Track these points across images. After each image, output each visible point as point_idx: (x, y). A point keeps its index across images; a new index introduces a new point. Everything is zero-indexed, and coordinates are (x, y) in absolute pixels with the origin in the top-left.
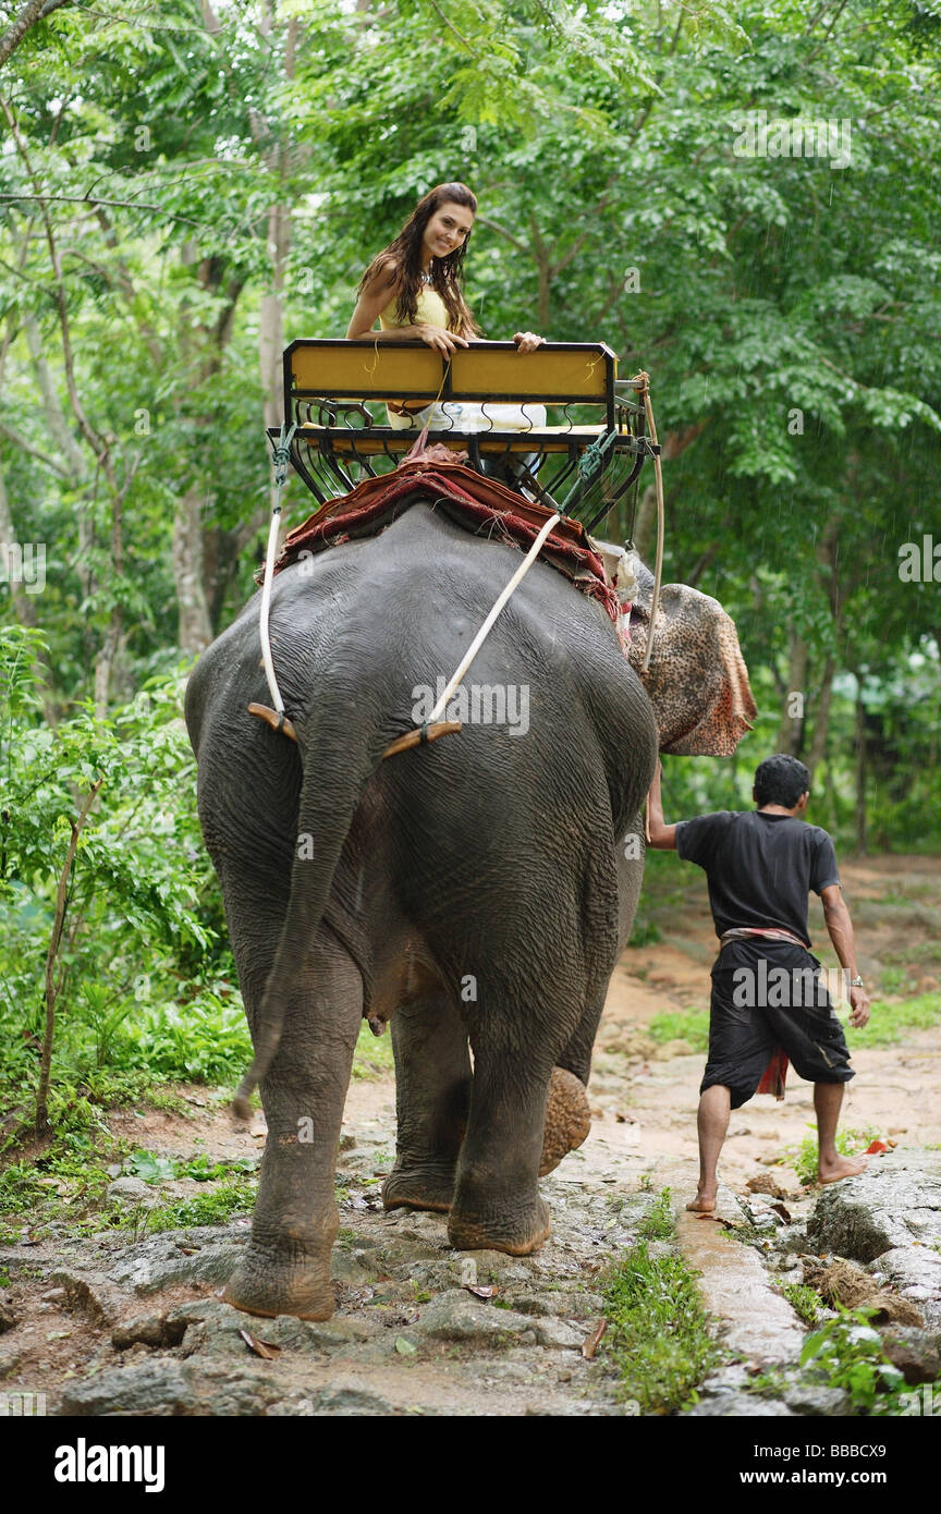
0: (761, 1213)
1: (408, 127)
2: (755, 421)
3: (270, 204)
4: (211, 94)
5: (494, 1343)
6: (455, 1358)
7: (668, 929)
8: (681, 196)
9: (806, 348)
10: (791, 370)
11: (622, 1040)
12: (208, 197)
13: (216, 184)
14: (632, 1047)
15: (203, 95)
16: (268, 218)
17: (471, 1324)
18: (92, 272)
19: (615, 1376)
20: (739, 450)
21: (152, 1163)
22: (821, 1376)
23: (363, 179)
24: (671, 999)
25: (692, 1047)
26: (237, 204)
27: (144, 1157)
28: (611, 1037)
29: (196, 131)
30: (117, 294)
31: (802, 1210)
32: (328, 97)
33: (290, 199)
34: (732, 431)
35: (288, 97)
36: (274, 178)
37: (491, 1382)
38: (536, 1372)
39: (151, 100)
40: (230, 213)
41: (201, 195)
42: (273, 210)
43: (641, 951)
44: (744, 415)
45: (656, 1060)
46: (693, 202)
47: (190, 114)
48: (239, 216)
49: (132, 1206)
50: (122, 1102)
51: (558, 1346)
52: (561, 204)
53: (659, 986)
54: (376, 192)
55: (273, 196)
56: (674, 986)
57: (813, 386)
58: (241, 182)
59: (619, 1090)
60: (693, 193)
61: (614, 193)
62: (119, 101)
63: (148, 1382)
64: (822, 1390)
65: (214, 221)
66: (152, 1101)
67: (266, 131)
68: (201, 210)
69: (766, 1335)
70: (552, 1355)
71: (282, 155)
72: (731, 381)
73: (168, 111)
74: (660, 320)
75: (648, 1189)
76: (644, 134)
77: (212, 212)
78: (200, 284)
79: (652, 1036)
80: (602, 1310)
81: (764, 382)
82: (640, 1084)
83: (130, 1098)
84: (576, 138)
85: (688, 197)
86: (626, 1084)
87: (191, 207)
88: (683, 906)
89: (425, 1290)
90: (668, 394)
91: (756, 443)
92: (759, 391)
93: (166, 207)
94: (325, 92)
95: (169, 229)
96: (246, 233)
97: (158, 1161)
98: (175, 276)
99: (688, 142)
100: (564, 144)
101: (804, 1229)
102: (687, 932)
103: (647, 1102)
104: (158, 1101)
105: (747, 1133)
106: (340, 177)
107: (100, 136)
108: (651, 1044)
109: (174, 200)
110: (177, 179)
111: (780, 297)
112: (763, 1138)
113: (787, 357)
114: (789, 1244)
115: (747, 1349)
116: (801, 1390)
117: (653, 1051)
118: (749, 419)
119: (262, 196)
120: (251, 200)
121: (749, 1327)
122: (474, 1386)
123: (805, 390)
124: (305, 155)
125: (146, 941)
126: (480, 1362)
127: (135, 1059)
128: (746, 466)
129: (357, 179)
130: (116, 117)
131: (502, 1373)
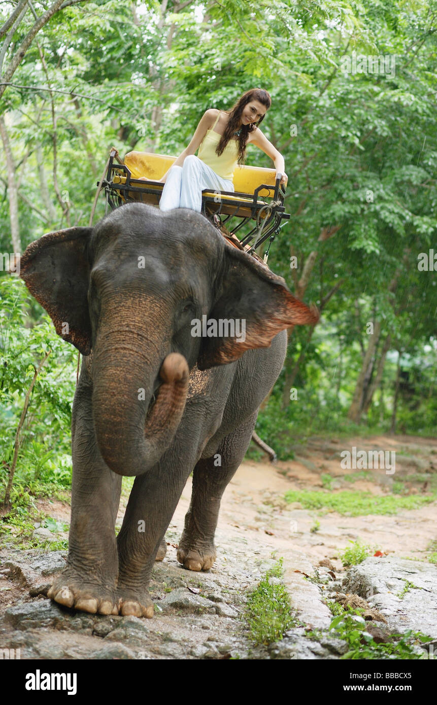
0: (323, 574)
1: (220, 77)
2: (363, 226)
3: (154, 105)
4: (133, 53)
5: (198, 611)
6: (179, 615)
7: (299, 455)
8: (340, 120)
9: (389, 195)
10: (381, 204)
11: (271, 500)
12: (127, 99)
13: (131, 93)
14: (275, 504)
15: (130, 53)
16: (152, 111)
17: (188, 602)
18: (70, 127)
19: (248, 629)
20: (355, 239)
21: (55, 524)
22: (337, 635)
23: (197, 99)
24: (296, 485)
25: (303, 506)
26: (139, 104)
27: (51, 520)
28: (266, 498)
29: (123, 69)
30: (80, 139)
31: (341, 576)
32: (186, 60)
33: (163, 105)
34: (353, 230)
35: (168, 57)
36: (157, 94)
37: (193, 627)
38: (214, 625)
39: (105, 53)
40: (136, 107)
41: (124, 98)
42: (155, 109)
43: (285, 463)
44: (358, 223)
45: (286, 510)
46: (345, 123)
47: (122, 61)
48: (139, 109)
49: (44, 540)
50: (44, 496)
51: (225, 616)
52: (286, 119)
53: (291, 479)
54: (203, 105)
55: (156, 102)
56: (298, 479)
57: (391, 212)
58: (142, 94)
59: (267, 520)
60: (345, 119)
61: (310, 117)
62: (90, 52)
63: (43, 609)
64: (337, 640)
65: (128, 110)
66: (57, 497)
67: (156, 73)
68: (122, 105)
69: (316, 617)
70: (222, 619)
71: (162, 84)
72: (354, 206)
73: (112, 59)
74: (324, 177)
75: (274, 558)
76: (327, 92)
77: (128, 106)
78: (119, 138)
79: (285, 500)
80: (246, 603)
81: (369, 208)
82: (276, 519)
83: (47, 495)
84: (295, 89)
85: (343, 121)
86: (270, 518)
87: (118, 103)
88: (307, 445)
89: (170, 588)
90: (325, 210)
91: (363, 236)
92: (366, 213)
93: (107, 101)
94: (184, 57)
95: (107, 112)
96: (142, 117)
97: (57, 523)
98: (107, 134)
99: (346, 97)
100: (290, 91)
101: (341, 583)
102: (307, 457)
103: (279, 527)
104: (60, 497)
105: (322, 544)
106: (187, 97)
107: (79, 66)
108: (284, 503)
109: (111, 99)
110: (113, 89)
111: (380, 172)
112: (330, 547)
113: (380, 199)
114: (334, 588)
115: (307, 622)
116: (328, 639)
117: (285, 506)
118: (360, 225)
119: (151, 101)
120: (146, 103)
121: (309, 614)
122: (186, 627)
123: (387, 214)
124: (172, 85)
125: (62, 427)
126: (190, 618)
127: (51, 478)
128: (356, 245)
129: (195, 99)
130: (88, 59)
131: (199, 624)
